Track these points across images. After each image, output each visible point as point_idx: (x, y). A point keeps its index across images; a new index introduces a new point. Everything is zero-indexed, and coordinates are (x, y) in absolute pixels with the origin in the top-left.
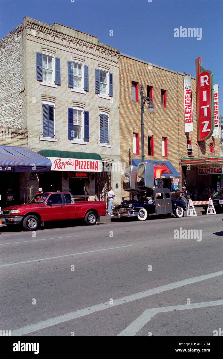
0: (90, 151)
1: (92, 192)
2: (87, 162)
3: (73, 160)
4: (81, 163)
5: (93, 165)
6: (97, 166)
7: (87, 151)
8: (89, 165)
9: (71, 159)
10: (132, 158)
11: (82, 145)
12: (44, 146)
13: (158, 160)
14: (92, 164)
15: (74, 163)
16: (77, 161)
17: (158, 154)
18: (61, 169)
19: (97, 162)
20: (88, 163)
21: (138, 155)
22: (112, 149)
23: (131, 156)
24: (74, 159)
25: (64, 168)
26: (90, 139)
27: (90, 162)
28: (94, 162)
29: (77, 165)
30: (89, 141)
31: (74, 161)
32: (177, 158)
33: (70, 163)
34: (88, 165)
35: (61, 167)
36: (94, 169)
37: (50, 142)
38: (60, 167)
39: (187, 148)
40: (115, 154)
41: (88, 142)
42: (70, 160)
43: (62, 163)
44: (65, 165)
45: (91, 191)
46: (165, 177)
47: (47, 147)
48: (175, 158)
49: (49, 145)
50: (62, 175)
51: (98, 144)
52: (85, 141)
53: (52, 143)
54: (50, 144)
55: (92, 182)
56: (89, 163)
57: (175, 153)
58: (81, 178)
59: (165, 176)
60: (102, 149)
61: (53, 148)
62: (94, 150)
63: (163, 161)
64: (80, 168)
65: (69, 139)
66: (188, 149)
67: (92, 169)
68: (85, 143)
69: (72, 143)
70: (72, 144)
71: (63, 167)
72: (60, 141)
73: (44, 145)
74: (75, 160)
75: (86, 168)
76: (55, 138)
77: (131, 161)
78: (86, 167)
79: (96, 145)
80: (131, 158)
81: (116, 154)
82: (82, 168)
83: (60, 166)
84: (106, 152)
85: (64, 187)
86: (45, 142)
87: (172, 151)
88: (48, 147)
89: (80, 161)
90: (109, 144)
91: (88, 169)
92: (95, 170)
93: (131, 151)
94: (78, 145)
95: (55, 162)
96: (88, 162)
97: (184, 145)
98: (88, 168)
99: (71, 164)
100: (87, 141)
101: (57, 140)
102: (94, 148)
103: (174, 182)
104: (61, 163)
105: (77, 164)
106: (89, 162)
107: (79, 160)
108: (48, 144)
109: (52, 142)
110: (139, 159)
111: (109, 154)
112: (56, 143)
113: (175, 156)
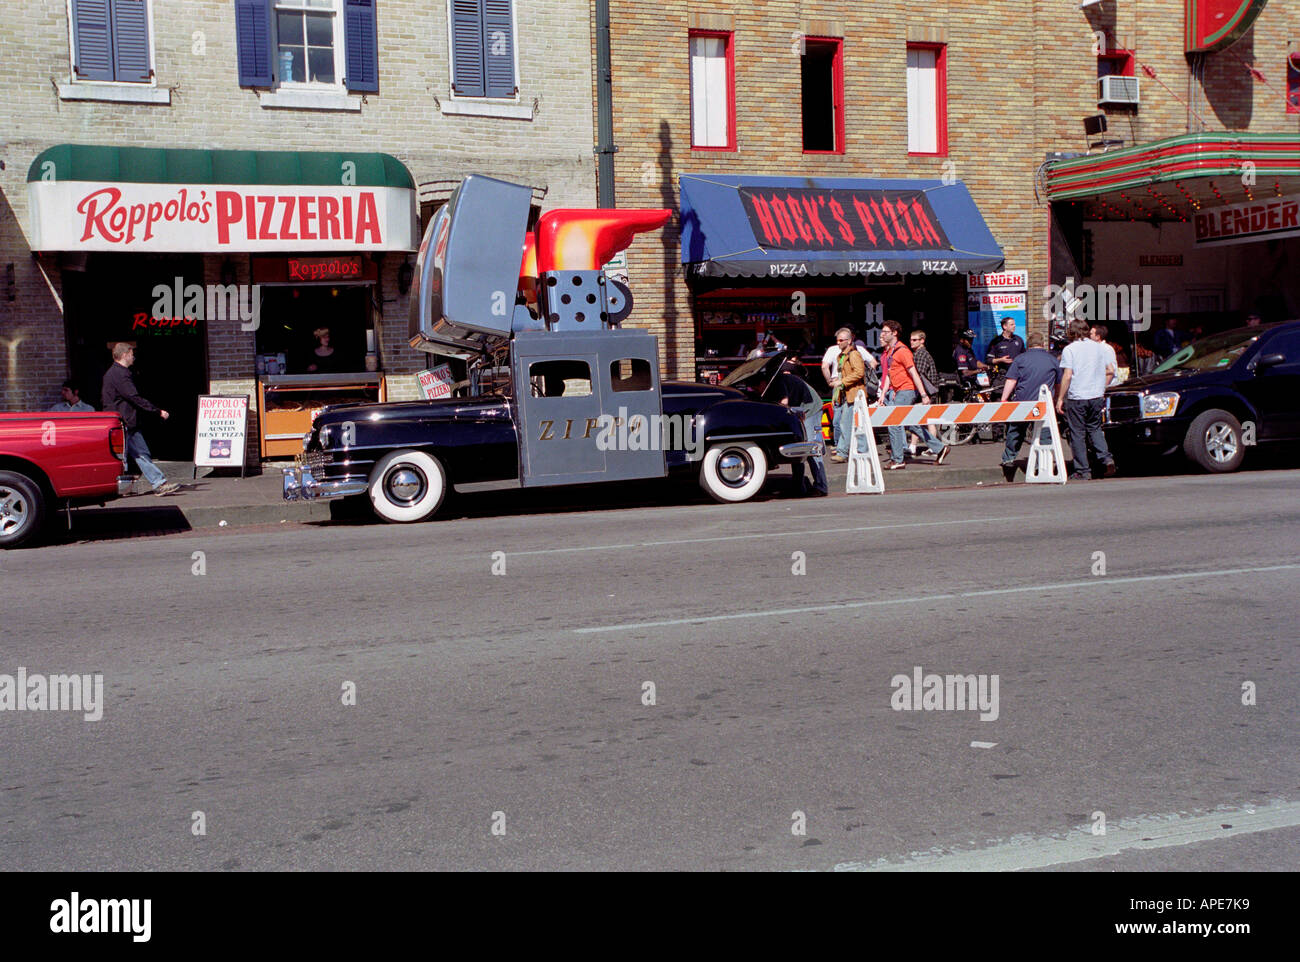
0: (383, 145)
1: (405, 358)
2: (301, 198)
3: (203, 193)
4: (260, 208)
5: (340, 216)
6: (367, 220)
7: (367, 145)
8: (313, 216)
9: (189, 187)
10: (682, 171)
11: (330, 115)
12: (86, 127)
13: (875, 174)
14: (335, 209)
15: (213, 211)
16: (235, 197)
17: (873, 142)
18: (127, 242)
19: (368, 199)
20: (310, 205)
21: (732, 155)
22: (536, 129)
23: (675, 160)
24: (212, 190)
25: (148, 235)
26: (381, 82)
27: (323, 201)
28: (347, 201)
29: (236, 218)
30: (376, 92)
31: (212, 198)
32: (1018, 157)
33: (185, 211)
34: (305, 217)
35: (125, 229)
36: (348, 235)
37: (122, 107)
38: (116, 235)
39: (1101, 95)
40: (556, 153)
41: (369, 98)
42: (184, 192)
43: (133, 209)
44: (150, 220)
45: (397, 352)
46: (881, 267)
47: (110, 134)
48: (1001, 158)
49: (118, 124)
50: (207, 272)
51: (441, 102)
52: (351, 92)
53: (138, 113)
54: (125, 116)
55: (402, 305)
56: (313, 208)
57: (1009, 133)
58: (337, 287)
59: (883, 260)
60: (469, 131)
61: (145, 138)
62: (413, 140)
63: (916, 177)
64: (251, 235)
65: (243, 86)
66: (1102, 101)
67: (336, 236)
68: (355, 102)
69: (265, 108)
70: (269, 111)
71: (139, 230)
72: (186, 101)
73: (86, 122)
74: (218, 194)
75: (291, 231)
76: (158, 86)
77: (676, 187)
78: (295, 227)
79: (430, 110)
80: (677, 172)
81: (564, 156)
82: (265, 235)
83: (115, 228)
84: (498, 145)
85: (218, 333)
86: (89, 106)
87: (983, 118)
88: (114, 131)
89: (250, 200)
90: (517, 100)
91: (306, 234)
92: (360, 239)
93: (672, 131)
94: (306, 115)
95: (86, 208)
96: (304, 201)
97: (1078, 83)
98: (311, 231)
99: (193, 214)
100: (364, 93)
101: (163, 96)
102: (411, 128)
103: (991, 296)
104: (122, 210)
105: (230, 214)
106: (312, 199)
107: (244, 191)
108: (112, 117)
109: (135, 108)
110: (731, 174)
111: (520, 154)
112: (160, 108)
113: (1004, 150)
